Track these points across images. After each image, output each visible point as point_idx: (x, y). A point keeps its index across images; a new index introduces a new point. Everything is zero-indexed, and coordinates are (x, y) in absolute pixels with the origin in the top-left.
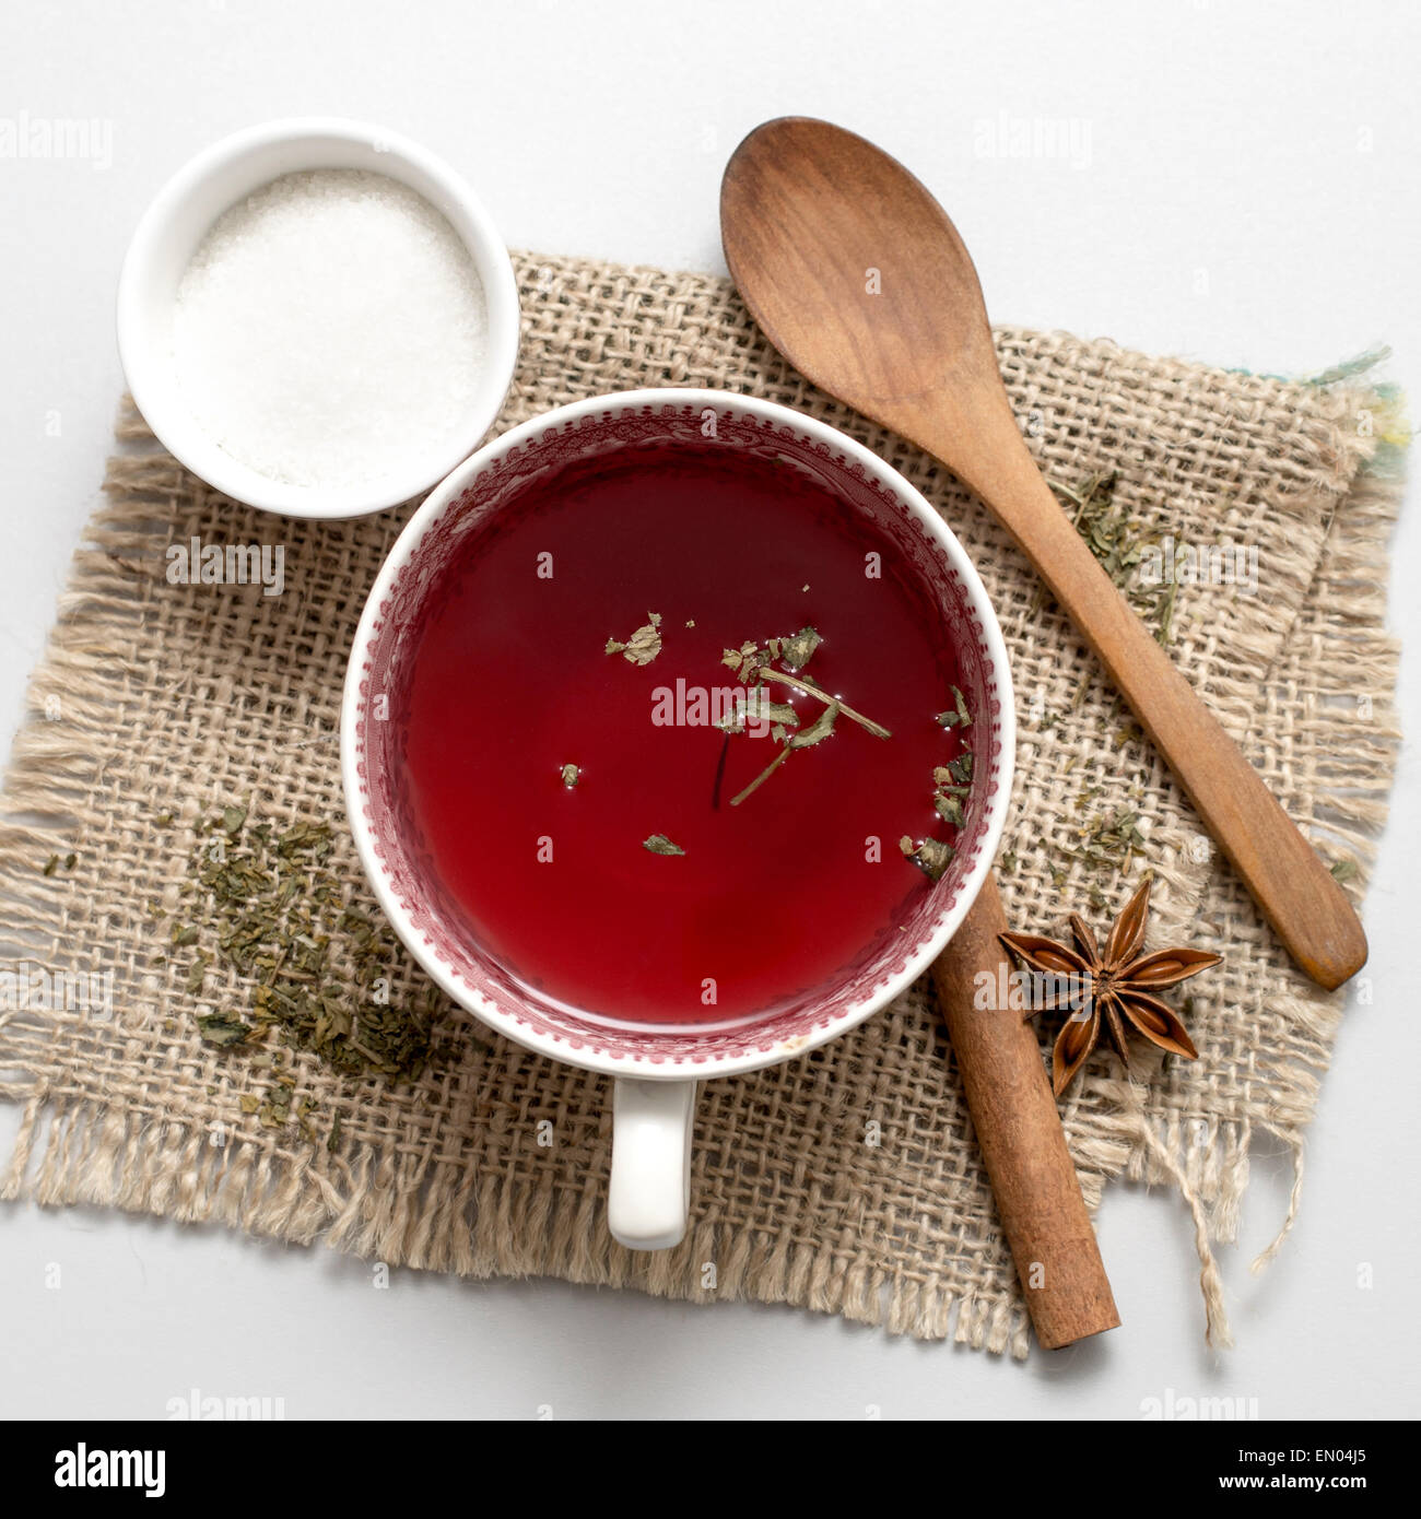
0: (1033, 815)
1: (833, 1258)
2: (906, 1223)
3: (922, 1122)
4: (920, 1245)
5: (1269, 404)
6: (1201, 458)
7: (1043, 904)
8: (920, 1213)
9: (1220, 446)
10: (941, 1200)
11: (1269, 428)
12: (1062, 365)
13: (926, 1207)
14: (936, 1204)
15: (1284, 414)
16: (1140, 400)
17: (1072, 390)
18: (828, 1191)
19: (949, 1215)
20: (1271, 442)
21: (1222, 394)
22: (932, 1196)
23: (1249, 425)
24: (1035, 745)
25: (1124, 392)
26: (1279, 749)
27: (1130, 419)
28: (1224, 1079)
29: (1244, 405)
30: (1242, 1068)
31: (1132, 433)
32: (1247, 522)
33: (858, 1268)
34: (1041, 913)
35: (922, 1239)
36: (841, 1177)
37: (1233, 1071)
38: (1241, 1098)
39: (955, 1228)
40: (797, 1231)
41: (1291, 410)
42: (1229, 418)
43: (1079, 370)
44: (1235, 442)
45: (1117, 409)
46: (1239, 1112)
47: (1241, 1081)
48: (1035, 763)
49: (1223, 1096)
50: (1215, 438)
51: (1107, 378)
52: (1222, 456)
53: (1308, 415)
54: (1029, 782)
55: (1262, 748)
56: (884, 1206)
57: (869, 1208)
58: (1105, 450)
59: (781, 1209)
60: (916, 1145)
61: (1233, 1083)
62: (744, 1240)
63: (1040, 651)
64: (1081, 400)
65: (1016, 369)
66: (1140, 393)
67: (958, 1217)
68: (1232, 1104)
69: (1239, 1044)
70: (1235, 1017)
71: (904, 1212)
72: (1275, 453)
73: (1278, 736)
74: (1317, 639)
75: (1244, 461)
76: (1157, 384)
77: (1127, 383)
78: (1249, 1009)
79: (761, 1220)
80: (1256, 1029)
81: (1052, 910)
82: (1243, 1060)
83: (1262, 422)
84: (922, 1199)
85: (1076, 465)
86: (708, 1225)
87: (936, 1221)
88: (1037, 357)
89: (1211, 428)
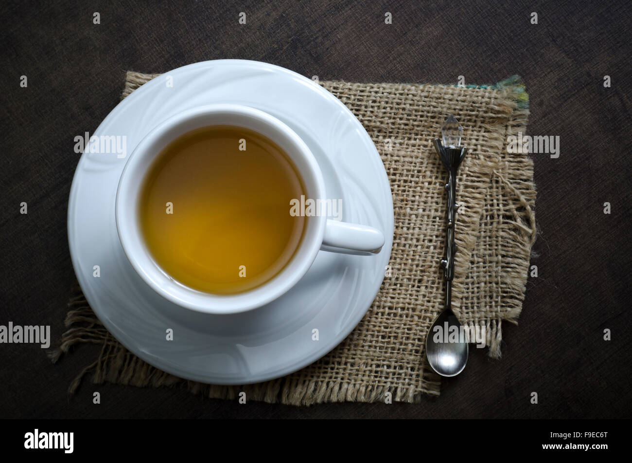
0: (416, 236)
1: (355, 385)
2: (379, 369)
3: (383, 337)
4: (384, 375)
5: (483, 97)
6: (463, 117)
7: (421, 263)
8: (383, 365)
9: (469, 112)
10: (390, 360)
11: (484, 104)
12: (416, 96)
13: (385, 363)
14: (389, 361)
15: (488, 100)
16: (441, 103)
17: (420, 103)
18: (352, 365)
19: (393, 364)
20: (484, 109)
21: (468, 96)
22: (387, 359)
23: (477, 105)
24: (416, 215)
25: (436, 101)
26: (498, 200)
27: (439, 109)
28: (491, 307)
29: (475, 99)
30: (496, 302)
31: (440, 113)
32: (479, 134)
33: (363, 386)
34: (420, 266)
35: (384, 373)
36: (357, 359)
37: (494, 304)
38: (496, 312)
39: (395, 368)
40: (342, 379)
41: (490, 98)
42: (471, 103)
43: (421, 96)
44: (473, 111)
45: (434, 107)
46: (497, 316)
47: (496, 306)
48: (416, 221)
49: (491, 312)
50: (467, 110)
51: (430, 98)
52: (470, 115)
53: (496, 98)
54: (415, 227)
55: (492, 200)
56: (371, 366)
57: (366, 367)
58: (432, 120)
59: (337, 373)
60: (381, 345)
61: (494, 307)
62: (325, 385)
63: (416, 185)
64: (423, 106)
65: (401, 100)
66: (442, 100)
67: (396, 364)
68: (494, 314)
69: (495, 295)
70: (493, 287)
71: (378, 366)
72: (486, 112)
73: (497, 196)
74: (507, 163)
75: (477, 116)
76: (447, 97)
77: (437, 98)
78: (497, 283)
79: (331, 378)
80: (500, 289)
81: (423, 264)
82: (497, 300)
83: (481, 103)
84: (384, 360)
85: (424, 126)
86: (313, 382)
87: (389, 367)
88: (408, 95)
89: (465, 108)
